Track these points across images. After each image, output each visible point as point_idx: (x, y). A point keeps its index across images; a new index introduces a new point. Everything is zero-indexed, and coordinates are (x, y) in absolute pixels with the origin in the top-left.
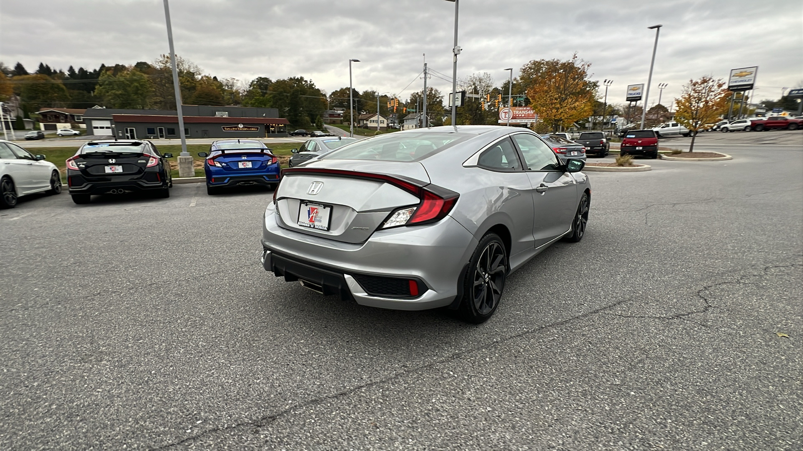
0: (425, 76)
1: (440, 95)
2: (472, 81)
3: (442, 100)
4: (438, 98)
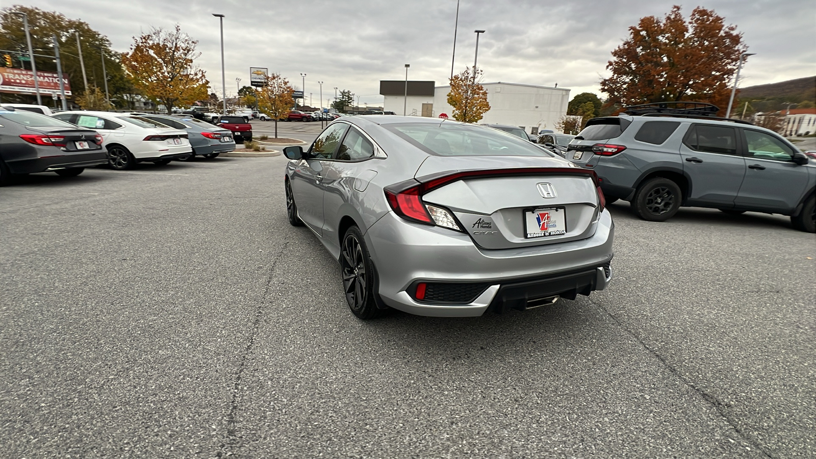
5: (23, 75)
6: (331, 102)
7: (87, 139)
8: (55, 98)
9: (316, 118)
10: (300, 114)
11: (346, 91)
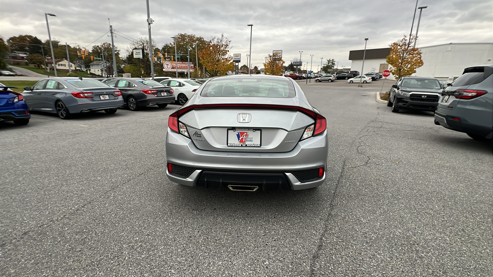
0: (112, 34)
1: (117, 49)
2: (142, 42)
3: (119, 53)
4: (116, 51)
5: (179, 64)
6: (320, 68)
7: (166, 91)
8: (186, 73)
9: (306, 77)
10: (296, 75)
11: (331, 59)
